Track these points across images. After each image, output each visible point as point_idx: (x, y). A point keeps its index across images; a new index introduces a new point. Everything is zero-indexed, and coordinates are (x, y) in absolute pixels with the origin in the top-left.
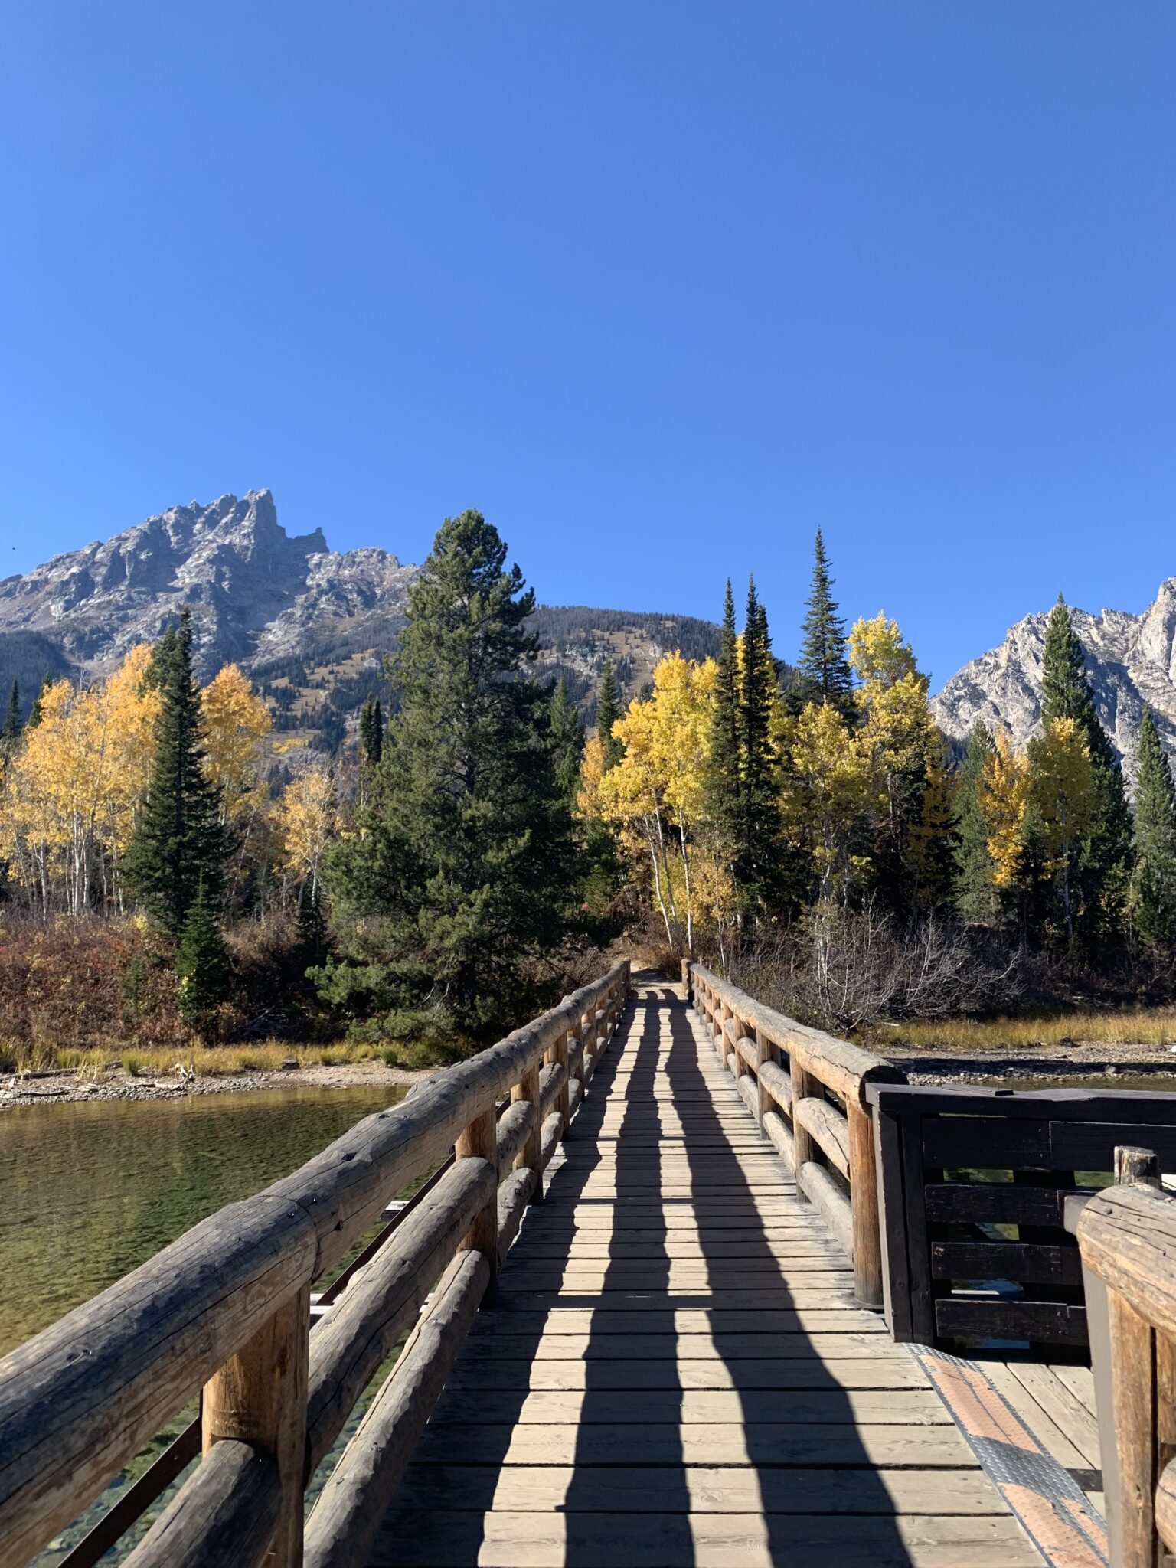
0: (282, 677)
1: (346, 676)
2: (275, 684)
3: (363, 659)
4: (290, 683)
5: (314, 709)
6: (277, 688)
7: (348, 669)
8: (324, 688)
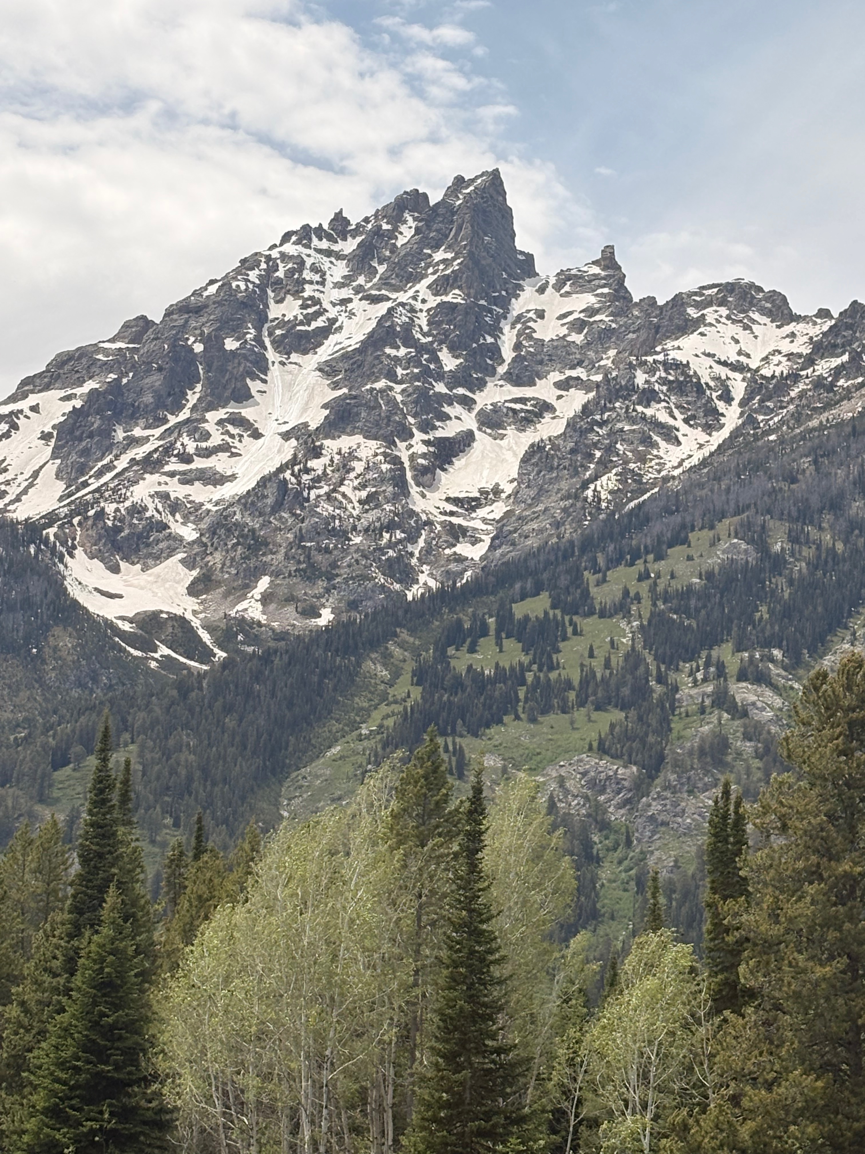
0: (536, 594)
1: (677, 585)
2: (519, 610)
3: (714, 542)
4: (554, 607)
5: (607, 665)
6: (527, 618)
7: (681, 567)
8: (627, 615)
